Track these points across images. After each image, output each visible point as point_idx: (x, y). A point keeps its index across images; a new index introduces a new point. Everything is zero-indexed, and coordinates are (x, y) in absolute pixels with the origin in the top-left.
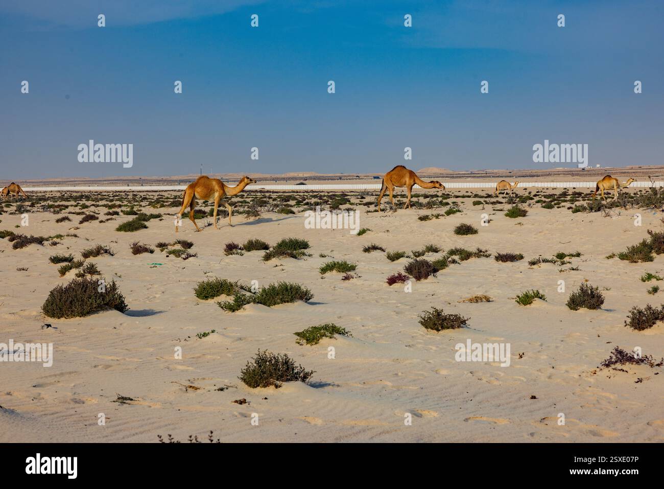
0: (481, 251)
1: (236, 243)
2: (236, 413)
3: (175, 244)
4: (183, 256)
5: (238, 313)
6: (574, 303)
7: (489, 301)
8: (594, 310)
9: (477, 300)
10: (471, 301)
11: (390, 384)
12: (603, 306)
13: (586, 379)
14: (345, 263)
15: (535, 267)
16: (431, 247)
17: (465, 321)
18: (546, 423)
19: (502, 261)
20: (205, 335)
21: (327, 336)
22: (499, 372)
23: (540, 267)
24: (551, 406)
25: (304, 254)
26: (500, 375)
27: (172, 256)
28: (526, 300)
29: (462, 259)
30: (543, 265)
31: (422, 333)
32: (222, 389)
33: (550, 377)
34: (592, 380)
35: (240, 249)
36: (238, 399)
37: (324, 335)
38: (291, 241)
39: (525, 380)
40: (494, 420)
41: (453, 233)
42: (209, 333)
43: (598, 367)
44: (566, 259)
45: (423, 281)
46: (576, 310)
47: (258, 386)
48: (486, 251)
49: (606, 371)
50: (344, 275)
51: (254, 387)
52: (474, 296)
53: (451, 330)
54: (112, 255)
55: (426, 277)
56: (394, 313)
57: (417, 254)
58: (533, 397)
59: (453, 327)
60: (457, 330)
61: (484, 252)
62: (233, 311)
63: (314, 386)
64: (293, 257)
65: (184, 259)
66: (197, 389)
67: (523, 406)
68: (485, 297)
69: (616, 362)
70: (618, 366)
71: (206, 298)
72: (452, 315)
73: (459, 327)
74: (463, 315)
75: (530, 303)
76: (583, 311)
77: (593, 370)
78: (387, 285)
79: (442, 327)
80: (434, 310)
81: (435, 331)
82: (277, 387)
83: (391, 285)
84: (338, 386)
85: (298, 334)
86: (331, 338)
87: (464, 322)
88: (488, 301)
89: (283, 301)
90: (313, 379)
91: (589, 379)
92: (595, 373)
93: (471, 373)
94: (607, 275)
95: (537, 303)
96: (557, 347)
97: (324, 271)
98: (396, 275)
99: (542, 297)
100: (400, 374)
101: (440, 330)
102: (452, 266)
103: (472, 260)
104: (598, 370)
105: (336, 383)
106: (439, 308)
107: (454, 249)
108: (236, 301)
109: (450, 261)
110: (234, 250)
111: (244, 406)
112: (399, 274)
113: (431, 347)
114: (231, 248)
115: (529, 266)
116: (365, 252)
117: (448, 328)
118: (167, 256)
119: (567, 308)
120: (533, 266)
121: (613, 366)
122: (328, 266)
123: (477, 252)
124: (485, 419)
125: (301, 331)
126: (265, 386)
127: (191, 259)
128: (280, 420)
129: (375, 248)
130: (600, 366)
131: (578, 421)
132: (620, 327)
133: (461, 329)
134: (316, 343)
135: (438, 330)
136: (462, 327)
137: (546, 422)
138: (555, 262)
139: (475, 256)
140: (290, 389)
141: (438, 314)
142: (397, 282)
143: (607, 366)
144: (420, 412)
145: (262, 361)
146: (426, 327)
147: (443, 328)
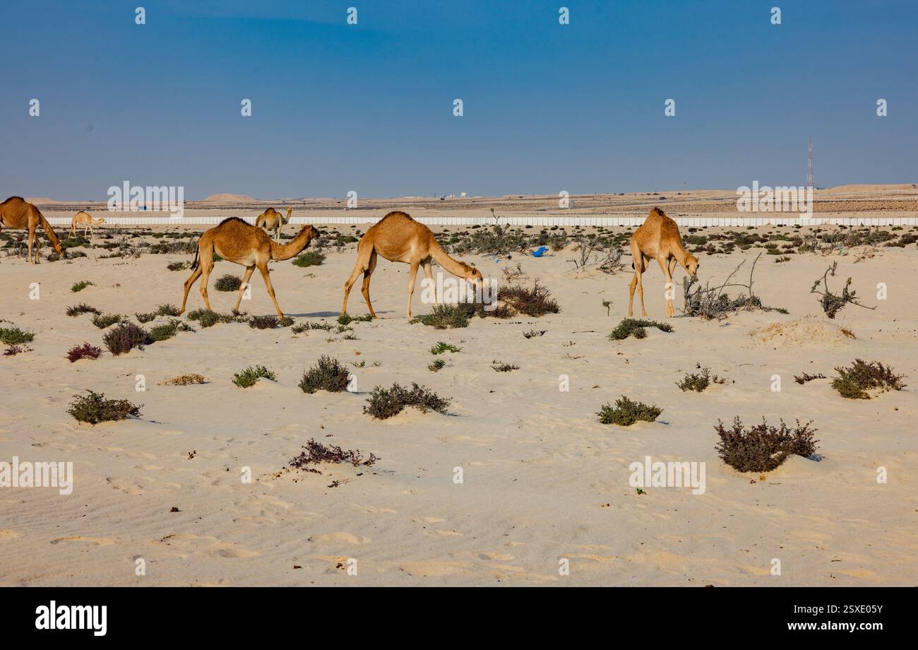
6: (310, 384)
7: (203, 383)
8: (337, 393)
9: (185, 381)
10: (176, 382)
12: (349, 388)
13: (264, 484)
14: (18, 330)
15: (300, 335)
16: (168, 308)
17: (136, 409)
18: (168, 542)
19: (259, 328)
22: (148, 478)
23: (307, 335)
24: (192, 520)
26: (148, 481)
28: (246, 380)
29: (204, 325)
30: (312, 332)
31: (71, 427)
33: (215, 483)
34: (272, 485)
39: (179, 486)
40: (96, 540)
41: (214, 288)
43: (284, 468)
44: (352, 324)
45: (123, 355)
46: (312, 393)
48: (246, 314)
49: (295, 473)
50: (9, 347)
52: (181, 376)
53: (112, 422)
55: (127, 350)
56: (48, 401)
57: (143, 318)
58: (175, 510)
59: (115, 418)
60: (121, 422)
61: (242, 315)
67: (153, 521)
68: (197, 377)
69: (310, 460)
70: (311, 465)
72: (116, 401)
73: (124, 417)
74: (134, 402)
75: (251, 385)
76: (321, 394)
77: (277, 472)
78: (68, 361)
79: (99, 418)
80: (90, 394)
81: (89, 424)
83: (73, 362)
87: (134, 411)
88: (201, 382)
91: (269, 484)
92: (279, 476)
93: (108, 480)
94: (390, 345)
95: (262, 383)
96: (250, 443)
98: (82, 347)
99: (269, 377)
101: (96, 423)
102: (180, 334)
103: (219, 326)
104: (284, 471)
106: (98, 391)
107: (197, 310)
109: (180, 329)
112: (86, 346)
113: (70, 445)
115: (293, 335)
116: (70, 315)
117: (108, 419)
119: (301, 390)
120: (298, 335)
121: (304, 466)
123: (232, 314)
124: (83, 539)
129: (84, 309)
130: (288, 466)
131: (214, 539)
132: (358, 415)
133: (127, 420)
135: (94, 422)
136: (130, 418)
137: (170, 541)
138: (329, 329)
139: (222, 320)
141: (96, 399)
142: (82, 358)
143: (298, 465)
146: (78, 419)
147: (101, 419)
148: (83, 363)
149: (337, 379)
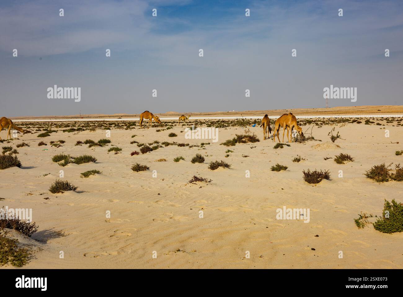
0: (175, 143)
1: (81, 141)
2: (42, 203)
3: (58, 142)
4: (57, 146)
5: (65, 167)
6: (194, 161)
8: (201, 163)
9: (161, 160)
10: (159, 161)
11: (109, 191)
12: (204, 162)
13: (182, 187)
14: (118, 148)
15: (191, 148)
16: (156, 141)
17: (149, 168)
19: (180, 146)
20: (46, 175)
21: (92, 174)
22: (152, 186)
24: (164, 197)
25: (105, 145)
27: (53, 146)
28: (177, 160)
29: (166, 146)
30: (194, 147)
31: (132, 173)
32: (41, 194)
33: (169, 187)
34: (184, 188)
35: (83, 143)
36: (45, 198)
37: (91, 174)
38: (104, 140)
39: (160, 188)
40: (139, 202)
41: (168, 136)
42: (48, 174)
44: (205, 145)
45: (145, 154)
46: (194, 163)
47: (56, 193)
48: (177, 143)
49: (190, 184)
50: (116, 152)
51: (54, 193)
52: (160, 159)
54: (29, 146)
55: (146, 153)
56: (126, 166)
57: (150, 144)
58: (159, 194)
59: (143, 170)
62: (64, 166)
63: (79, 192)
64: (101, 146)
65: (58, 147)
66: (32, 194)
67: (153, 197)
68: (164, 159)
69: (194, 181)
70: (194, 182)
71: (56, 161)
72: (143, 166)
73: (145, 170)
74: (148, 166)
76: (197, 164)
77: (186, 184)
78: (131, 155)
79: (139, 170)
81: (136, 172)
82: (62, 193)
84: (89, 192)
85: (82, 174)
86: (93, 175)
87: (148, 168)
88: (165, 161)
89: (85, 162)
90: (78, 190)
91: (183, 187)
93: (141, 186)
94: (215, 151)
95: (181, 161)
96: (178, 176)
97: (109, 151)
98: (134, 152)
99: (183, 159)
100: (115, 187)
102: (160, 148)
103: (170, 146)
105: (89, 191)
106: (139, 163)
107: (164, 142)
108: (65, 162)
109: (160, 147)
110: (80, 144)
111: (47, 200)
113: (132, 177)
114: (79, 143)
115: (189, 148)
116: (131, 144)
117: (141, 171)
118: (52, 146)
119: (191, 163)
120: (190, 148)
121: (193, 182)
122: (111, 149)
123: (173, 143)
124: (135, 202)
125: (83, 173)
126: (58, 193)
127: (60, 147)
128: (58, 205)
129: (135, 142)
130: (188, 183)
131: (169, 202)
132: (207, 169)
133: (146, 171)
134: (88, 177)
135: (138, 171)
137: (158, 202)
140: (67, 193)
141: (138, 165)
143: (191, 182)
144: (112, 200)
145: (58, 183)
146: (133, 170)
148: (135, 156)
149: (201, 160)
